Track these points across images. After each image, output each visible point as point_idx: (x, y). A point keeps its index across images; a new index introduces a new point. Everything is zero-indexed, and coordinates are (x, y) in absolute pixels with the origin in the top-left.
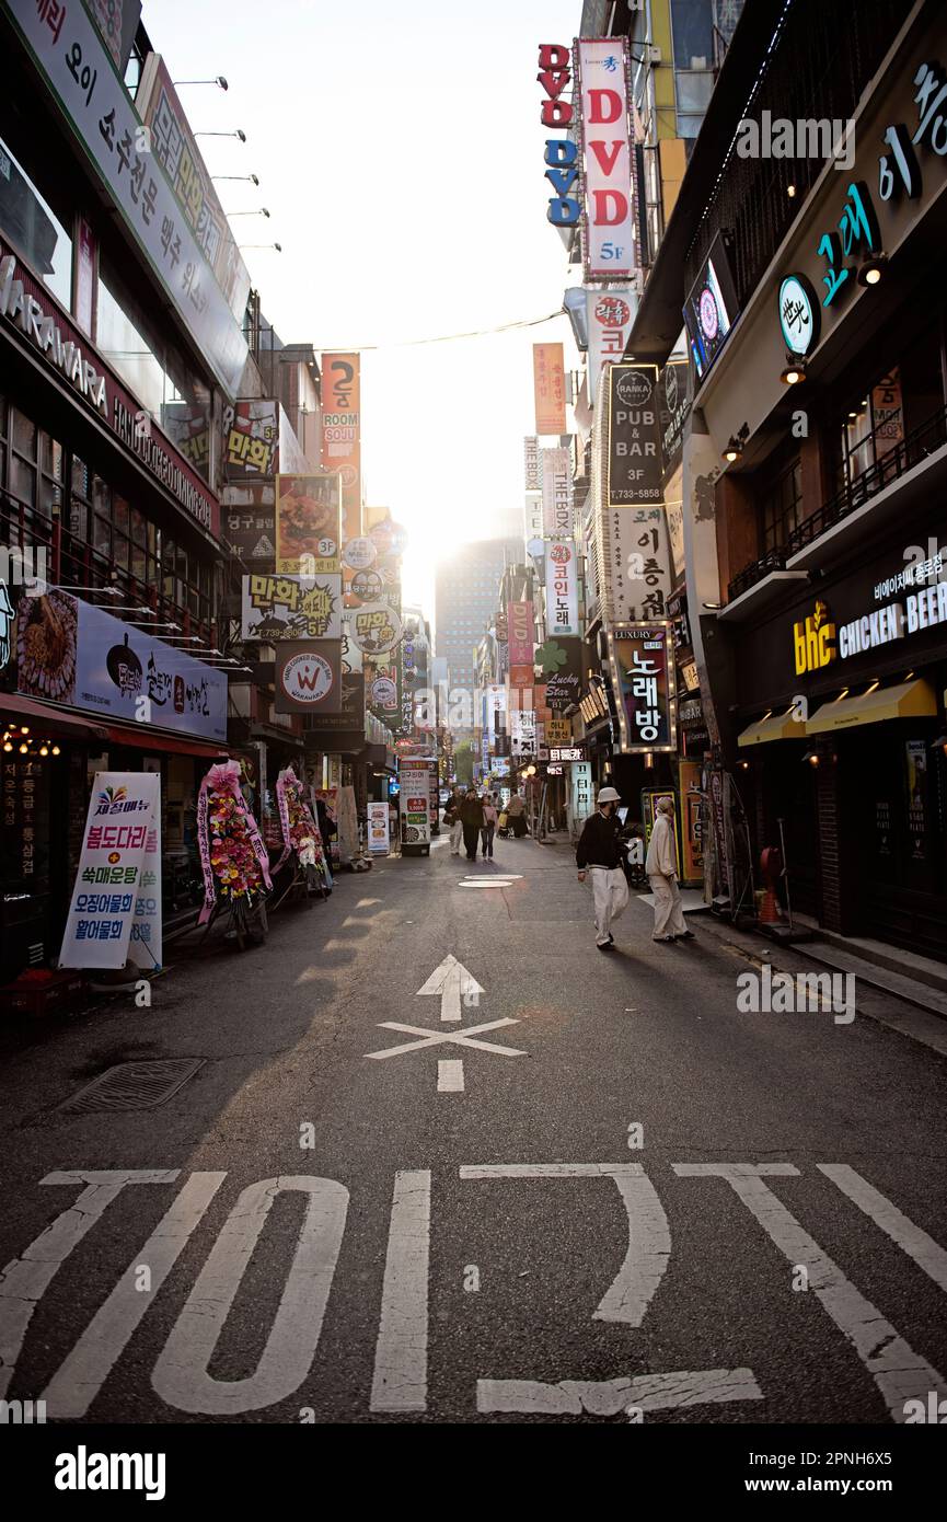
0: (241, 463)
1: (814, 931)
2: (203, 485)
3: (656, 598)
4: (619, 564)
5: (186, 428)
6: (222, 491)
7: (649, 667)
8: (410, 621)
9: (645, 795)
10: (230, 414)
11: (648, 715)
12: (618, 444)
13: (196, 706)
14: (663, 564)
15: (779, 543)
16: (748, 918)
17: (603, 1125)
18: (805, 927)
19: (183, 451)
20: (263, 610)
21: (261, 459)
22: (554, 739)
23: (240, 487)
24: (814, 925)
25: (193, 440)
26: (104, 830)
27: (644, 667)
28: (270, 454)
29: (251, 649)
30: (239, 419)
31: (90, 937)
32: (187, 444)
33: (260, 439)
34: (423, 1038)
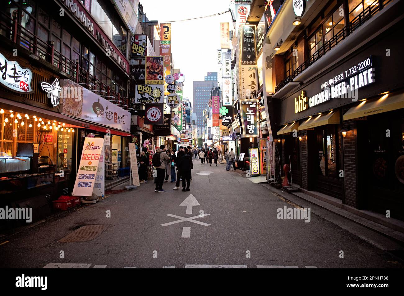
0: (136, 53)
1: (299, 189)
2: (125, 59)
3: (254, 93)
4: (243, 82)
5: (120, 43)
6: (130, 61)
7: (252, 112)
8: (186, 102)
9: (250, 149)
10: (133, 38)
11: (251, 126)
12: (244, 48)
13: (121, 121)
14: (256, 83)
15: (291, 74)
16: (279, 185)
17: (234, 250)
18: (296, 187)
19: (119, 49)
20: (141, 95)
21: (141, 52)
22: (224, 134)
23: (136, 60)
24: (299, 187)
25: (122, 46)
26: (87, 155)
27: (250, 112)
28: (144, 50)
29: (138, 106)
30: (136, 40)
31: (82, 186)
32: (120, 47)
33: (141, 46)
34: (179, 219)
